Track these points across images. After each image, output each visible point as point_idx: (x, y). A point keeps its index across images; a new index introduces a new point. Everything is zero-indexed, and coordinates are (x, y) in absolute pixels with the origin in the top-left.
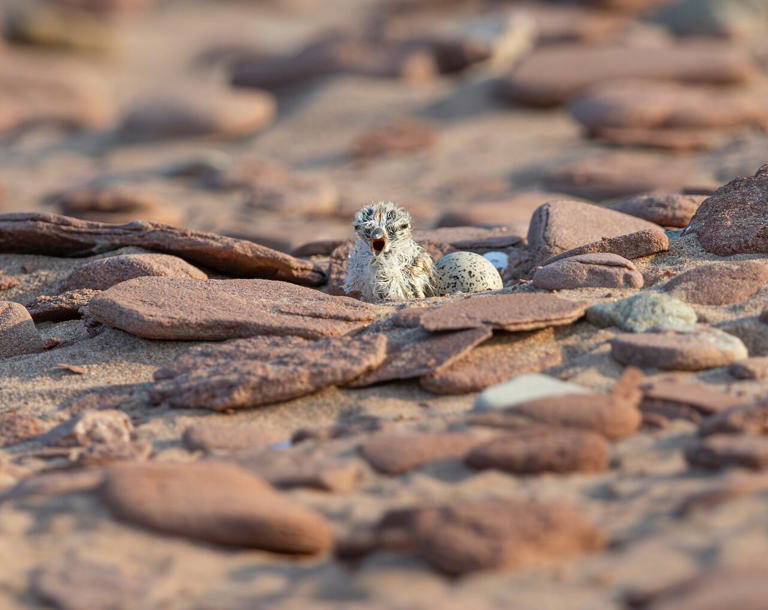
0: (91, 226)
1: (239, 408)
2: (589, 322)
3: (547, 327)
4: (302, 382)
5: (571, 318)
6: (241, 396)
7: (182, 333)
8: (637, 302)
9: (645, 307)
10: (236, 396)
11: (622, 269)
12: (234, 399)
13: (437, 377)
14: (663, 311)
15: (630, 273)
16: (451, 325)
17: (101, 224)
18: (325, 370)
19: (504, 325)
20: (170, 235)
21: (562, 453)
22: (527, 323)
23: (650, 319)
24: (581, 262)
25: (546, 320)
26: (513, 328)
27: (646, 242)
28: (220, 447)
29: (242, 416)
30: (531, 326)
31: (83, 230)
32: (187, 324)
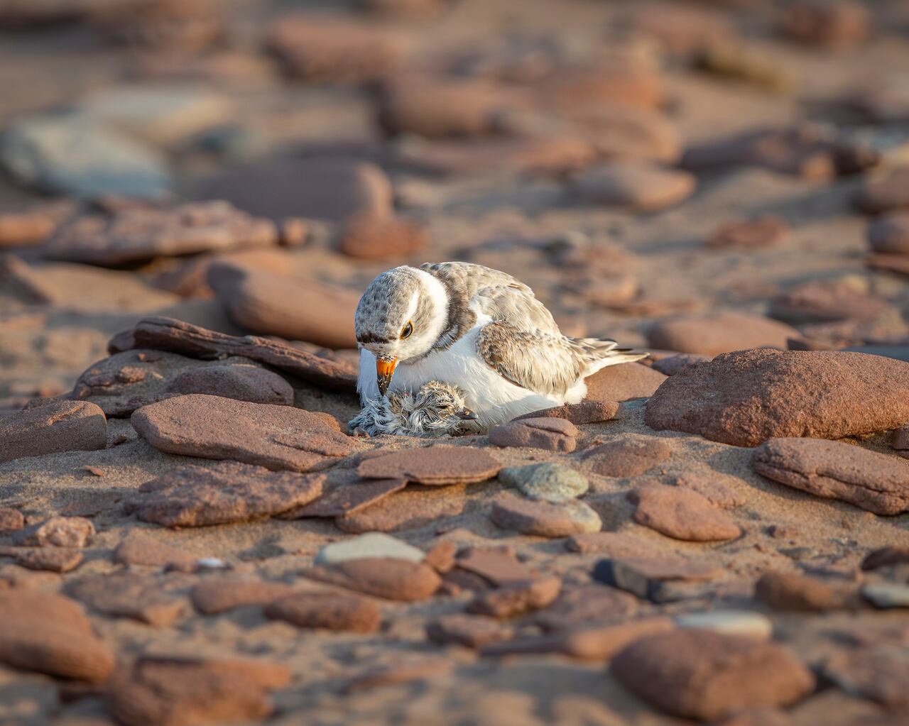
0: (214, 336)
1: (186, 526)
2: (499, 482)
3: (457, 483)
4: (238, 511)
5: (480, 477)
6: (186, 517)
7: (188, 451)
8: (538, 469)
9: (543, 474)
10: (182, 516)
11: (559, 435)
12: (180, 519)
13: (347, 518)
14: (556, 480)
15: (566, 439)
16: (380, 474)
17: (223, 335)
18: (258, 502)
19: (418, 479)
20: (271, 352)
21: (338, 614)
22: (439, 479)
23: (544, 485)
24: (528, 425)
25: (457, 478)
26: (426, 482)
27: (598, 411)
28: (137, 563)
29: (186, 533)
30: (443, 482)
31: (207, 338)
32: (193, 444)
